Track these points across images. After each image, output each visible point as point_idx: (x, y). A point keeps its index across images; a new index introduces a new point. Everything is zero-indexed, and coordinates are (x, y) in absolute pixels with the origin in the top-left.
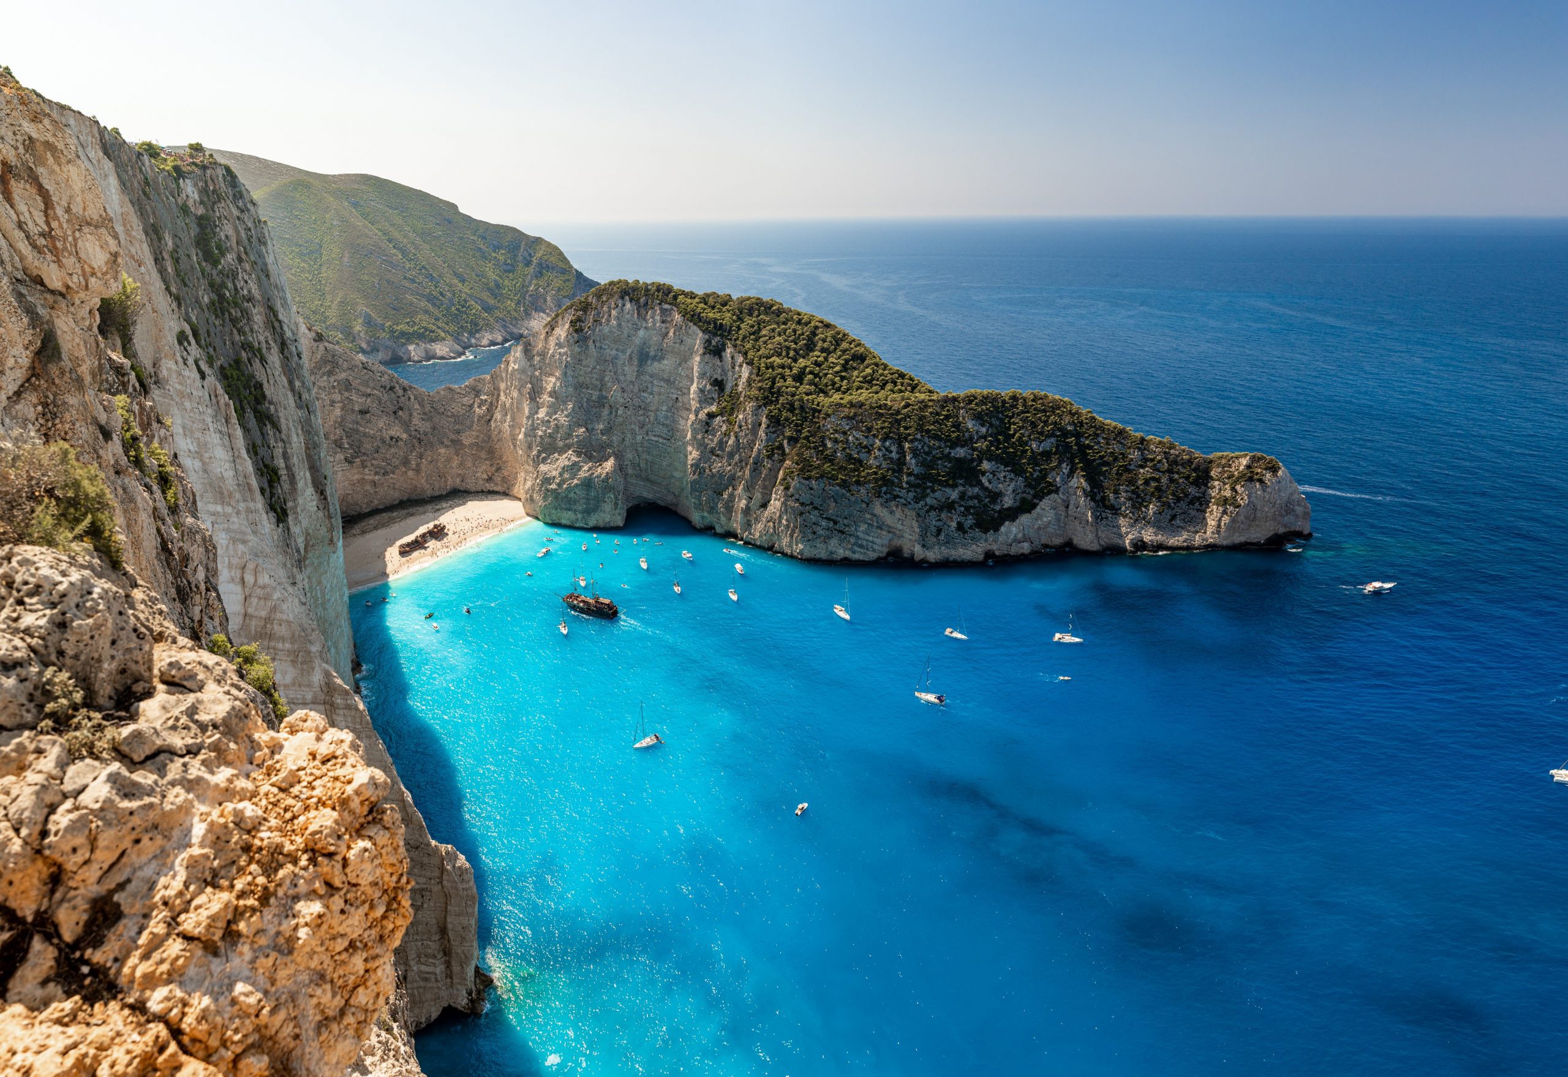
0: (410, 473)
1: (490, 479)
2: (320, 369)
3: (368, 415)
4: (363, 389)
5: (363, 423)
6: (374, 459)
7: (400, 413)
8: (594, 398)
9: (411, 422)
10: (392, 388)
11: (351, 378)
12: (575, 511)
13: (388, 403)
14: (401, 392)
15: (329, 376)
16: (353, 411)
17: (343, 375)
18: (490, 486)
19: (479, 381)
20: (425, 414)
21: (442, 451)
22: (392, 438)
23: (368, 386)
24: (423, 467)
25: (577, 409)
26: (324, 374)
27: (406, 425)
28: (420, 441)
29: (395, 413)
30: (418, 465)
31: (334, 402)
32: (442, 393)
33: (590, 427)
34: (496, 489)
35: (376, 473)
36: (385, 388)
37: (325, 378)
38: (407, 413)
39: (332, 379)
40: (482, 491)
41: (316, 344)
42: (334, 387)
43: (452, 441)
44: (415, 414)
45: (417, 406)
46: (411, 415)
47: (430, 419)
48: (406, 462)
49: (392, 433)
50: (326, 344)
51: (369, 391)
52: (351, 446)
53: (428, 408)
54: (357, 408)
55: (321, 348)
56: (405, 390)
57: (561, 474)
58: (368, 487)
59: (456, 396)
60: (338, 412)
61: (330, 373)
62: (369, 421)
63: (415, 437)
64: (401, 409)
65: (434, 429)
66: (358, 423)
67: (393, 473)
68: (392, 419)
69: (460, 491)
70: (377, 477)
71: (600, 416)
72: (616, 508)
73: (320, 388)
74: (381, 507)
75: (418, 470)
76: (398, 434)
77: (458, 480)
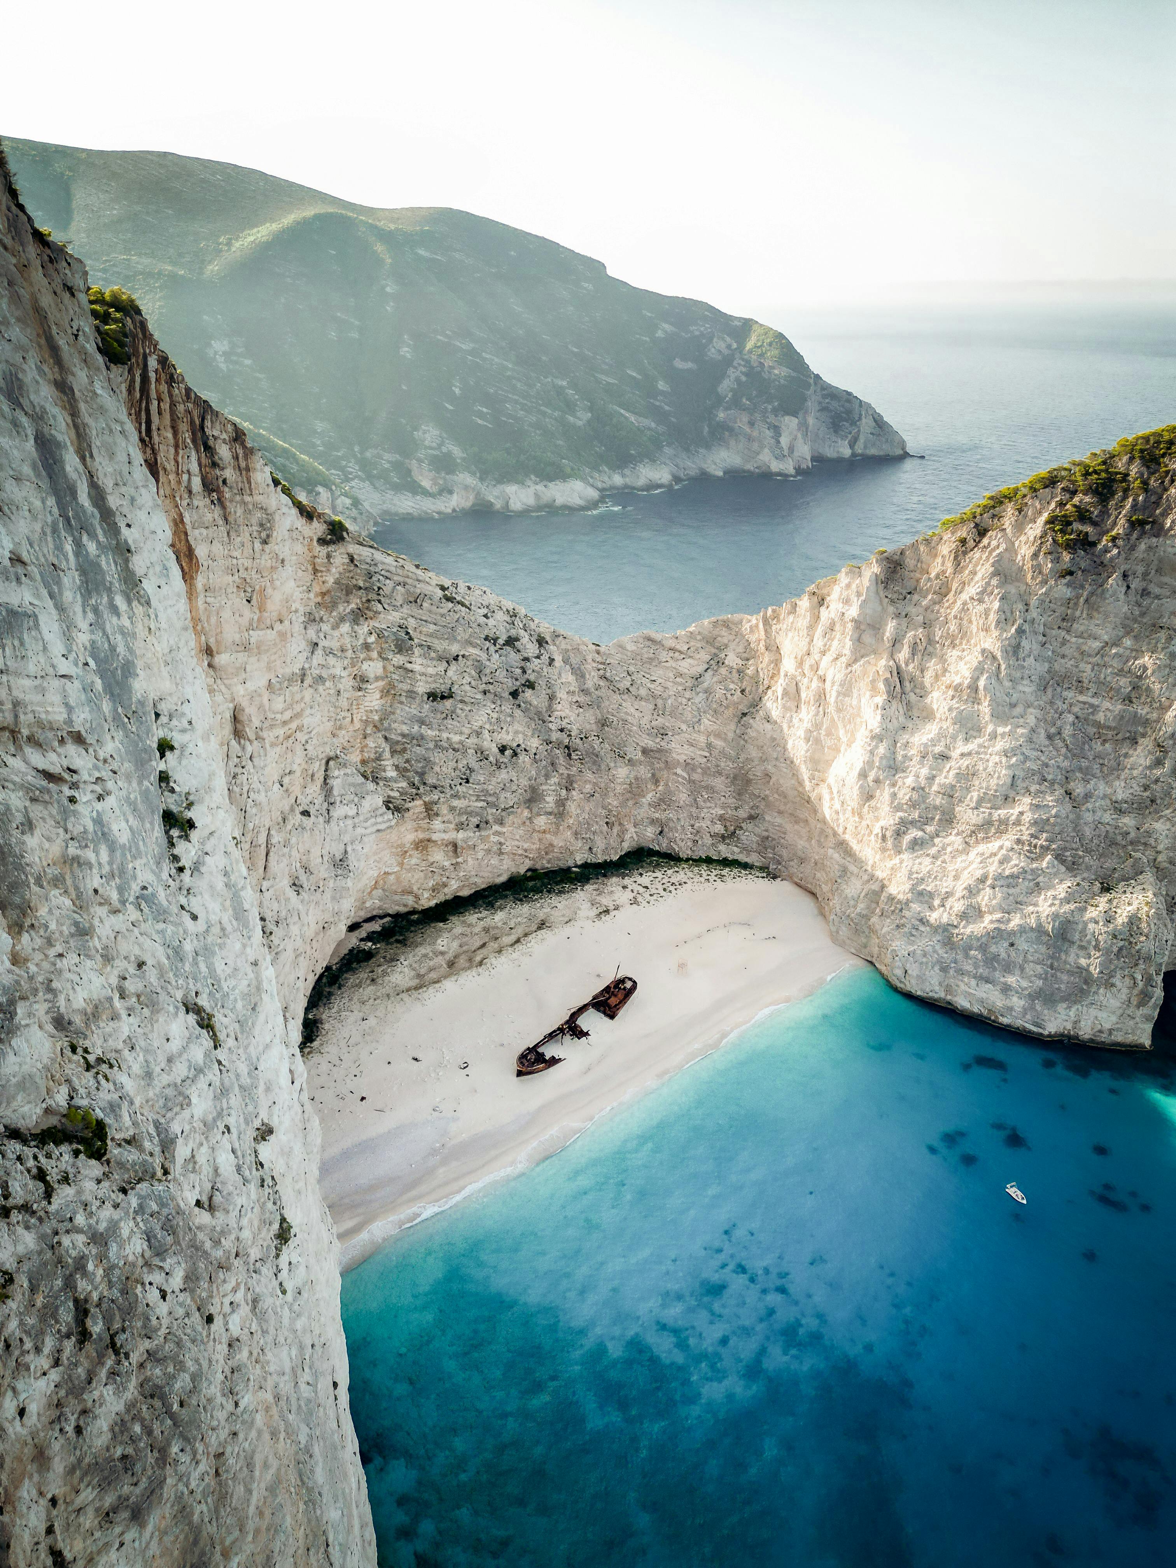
0: (541, 822)
1: (729, 837)
2: (334, 605)
3: (448, 703)
4: (440, 645)
5: (437, 718)
6: (456, 796)
7: (529, 693)
8: (1100, 717)
9: (550, 709)
10: (511, 642)
11: (412, 623)
12: (1006, 989)
13: (501, 675)
14: (531, 649)
15: (356, 621)
16: (411, 694)
17: (394, 617)
18: (725, 851)
19: (726, 624)
20: (584, 691)
21: (622, 772)
22: (502, 749)
23: (452, 639)
24: (572, 807)
25: (1041, 738)
26: (342, 619)
27: (541, 719)
28: (569, 749)
29: (515, 694)
30: (561, 803)
31: (364, 680)
32: (631, 647)
33: (1079, 789)
34: (743, 858)
35: (460, 827)
36: (495, 640)
37: (345, 628)
38: (544, 697)
39: (363, 629)
40: (709, 861)
41: (322, 551)
42: (367, 647)
43: (645, 751)
44: (561, 695)
45: (568, 677)
46: (551, 698)
47: (595, 704)
48: (533, 798)
49: (506, 738)
50: (353, 548)
51: (455, 649)
52: (401, 771)
53: (592, 680)
54: (422, 688)
55: (340, 558)
56: (541, 642)
57: (971, 892)
58: (439, 856)
59: (664, 655)
60: (373, 700)
61: (359, 615)
62: (451, 715)
63: (559, 745)
64: (531, 685)
65: (603, 723)
66: (422, 722)
67: (501, 823)
68: (507, 707)
69: (651, 853)
70: (461, 835)
71: (1119, 767)
72: (1140, 1004)
73: (329, 652)
74: (465, 893)
75: (560, 812)
76: (520, 739)
77: (650, 832)
